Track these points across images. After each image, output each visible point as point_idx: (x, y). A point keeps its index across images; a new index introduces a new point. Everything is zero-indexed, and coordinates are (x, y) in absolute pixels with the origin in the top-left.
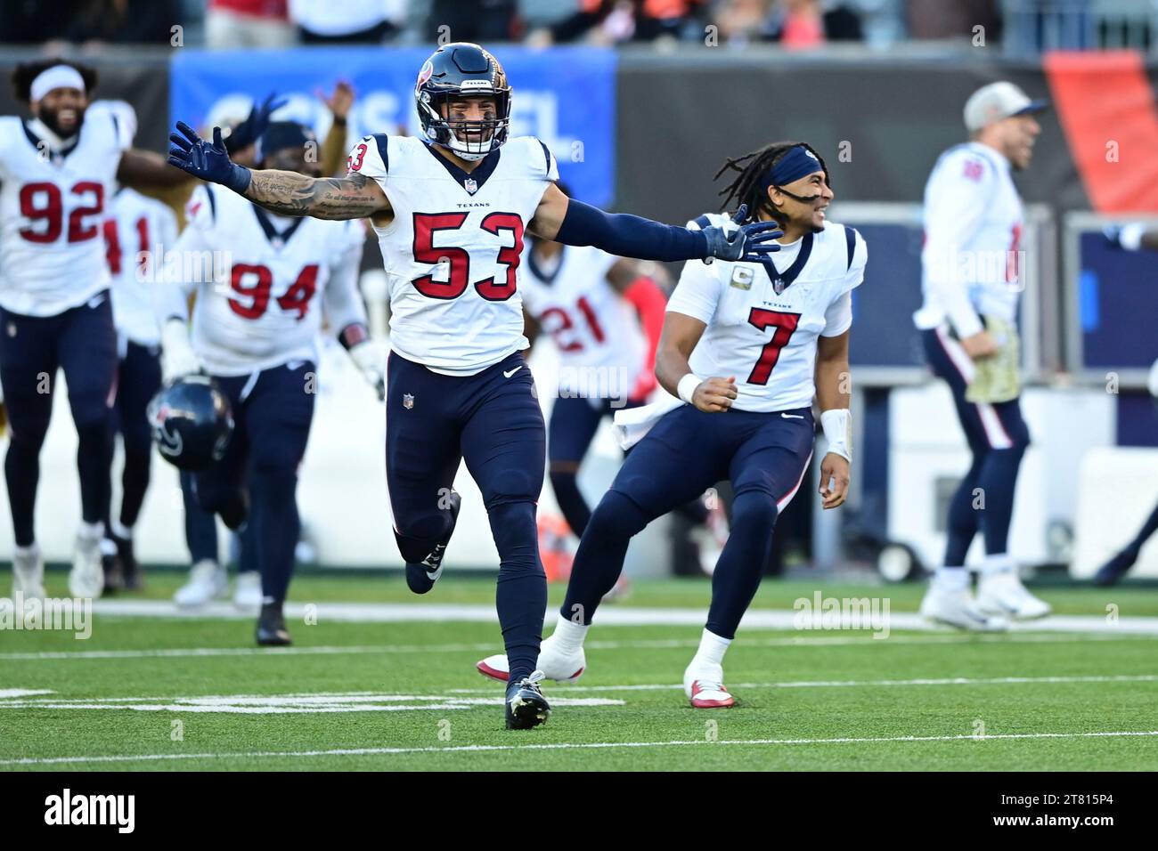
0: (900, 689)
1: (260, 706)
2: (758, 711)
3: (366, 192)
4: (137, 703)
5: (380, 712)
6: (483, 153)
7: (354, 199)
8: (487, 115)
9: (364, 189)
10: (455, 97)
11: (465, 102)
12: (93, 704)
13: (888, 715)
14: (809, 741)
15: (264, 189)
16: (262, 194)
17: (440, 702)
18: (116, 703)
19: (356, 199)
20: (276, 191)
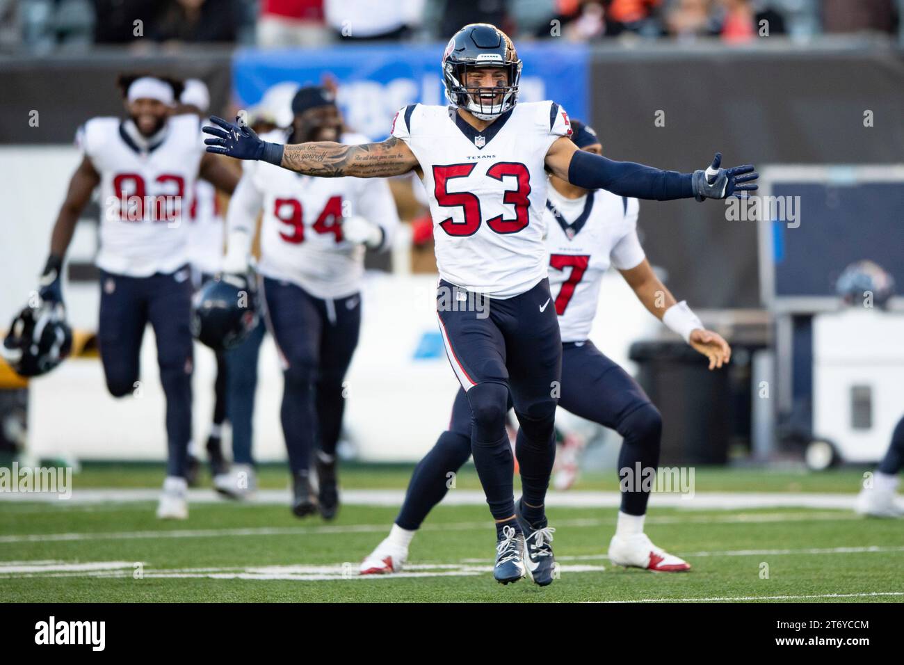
0: (825, 556)
1: (313, 574)
2: (712, 575)
3: (393, 151)
4: (215, 572)
5: (409, 579)
6: (494, 114)
7: (382, 157)
8: (499, 83)
9: (392, 148)
10: (472, 67)
11: (481, 72)
12: (179, 573)
13: (815, 577)
14: (753, 598)
15: (296, 160)
16: (296, 164)
17: (457, 570)
18: (197, 573)
19: (385, 157)
20: (307, 160)
